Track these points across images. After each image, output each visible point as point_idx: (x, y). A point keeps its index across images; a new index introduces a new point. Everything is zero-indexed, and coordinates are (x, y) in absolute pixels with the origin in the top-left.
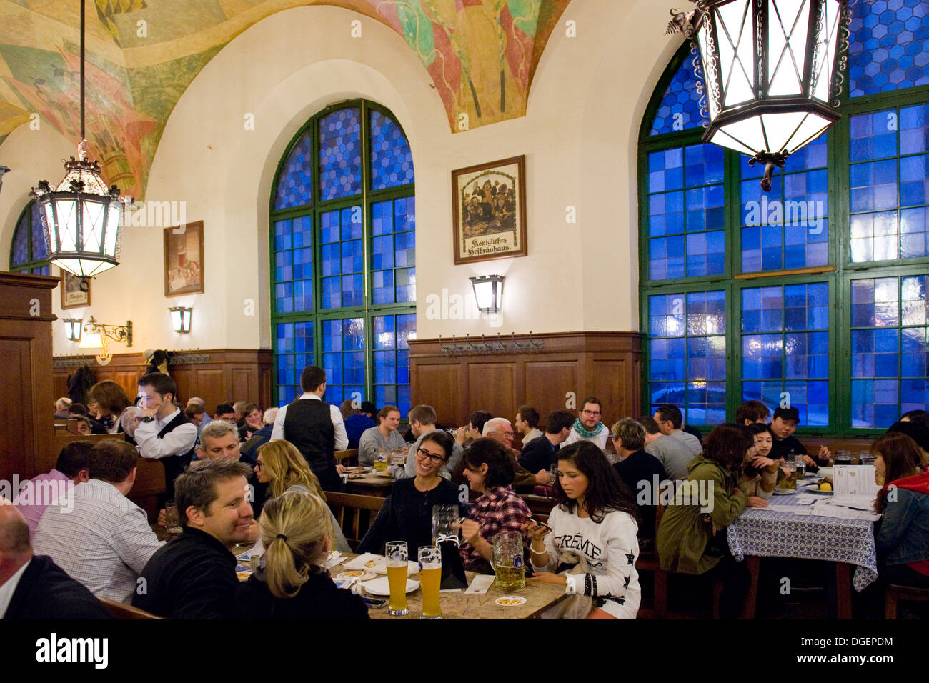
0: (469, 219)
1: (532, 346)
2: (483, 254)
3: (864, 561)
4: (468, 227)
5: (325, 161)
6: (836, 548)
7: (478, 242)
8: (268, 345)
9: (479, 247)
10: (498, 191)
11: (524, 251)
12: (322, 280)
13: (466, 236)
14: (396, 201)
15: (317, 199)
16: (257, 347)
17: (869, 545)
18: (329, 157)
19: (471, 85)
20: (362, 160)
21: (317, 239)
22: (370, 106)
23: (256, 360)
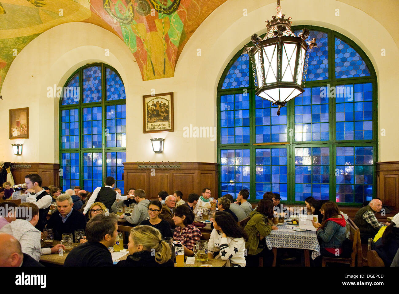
0: (150, 115)
1: (176, 167)
2: (156, 130)
3: (315, 249)
4: (150, 119)
5: (85, 87)
6: (305, 244)
7: (154, 125)
8: (58, 162)
9: (154, 127)
10: (162, 105)
11: (172, 130)
12: (83, 136)
13: (148, 122)
14: (117, 106)
15: (81, 103)
16: (53, 163)
17: (317, 243)
18: (87, 85)
19: (152, 62)
20: (102, 88)
21: (81, 119)
22: (106, 66)
23: (53, 168)
